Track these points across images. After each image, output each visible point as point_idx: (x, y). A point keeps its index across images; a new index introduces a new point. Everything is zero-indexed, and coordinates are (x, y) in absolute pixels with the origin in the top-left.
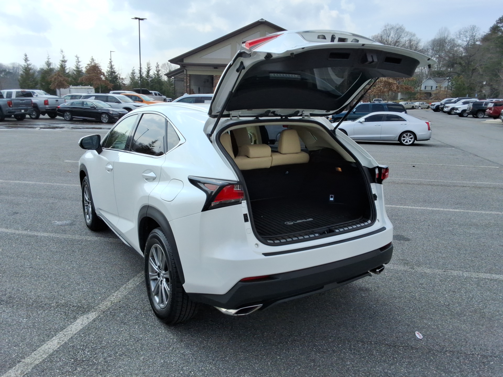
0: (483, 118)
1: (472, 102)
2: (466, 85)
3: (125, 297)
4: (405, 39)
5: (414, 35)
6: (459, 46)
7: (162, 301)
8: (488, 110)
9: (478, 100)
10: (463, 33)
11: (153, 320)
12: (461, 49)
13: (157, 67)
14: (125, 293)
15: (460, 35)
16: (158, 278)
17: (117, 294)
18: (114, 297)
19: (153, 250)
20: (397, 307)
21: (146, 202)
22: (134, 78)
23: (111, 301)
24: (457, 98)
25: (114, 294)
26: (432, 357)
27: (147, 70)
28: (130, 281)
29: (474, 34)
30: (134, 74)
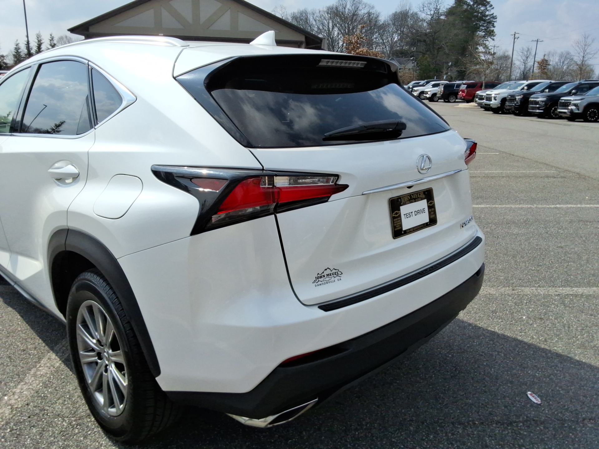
0: (455, 102)
1: (443, 85)
2: (432, 67)
3: (36, 395)
4: (363, 11)
5: (373, 7)
6: (423, 20)
7: (111, 403)
8: (461, 92)
9: (448, 82)
10: (426, 6)
11: (97, 436)
12: (425, 24)
13: (51, 40)
14: (37, 385)
15: (423, 8)
16: (99, 361)
17: (22, 389)
18: (16, 397)
19: (83, 311)
20: (481, 353)
21: (62, 223)
22: (19, 55)
23: (10, 405)
24: (426, 81)
25: (15, 390)
26: (571, 434)
27: (38, 44)
28: (42, 362)
29: (438, 7)
30: (19, 49)
